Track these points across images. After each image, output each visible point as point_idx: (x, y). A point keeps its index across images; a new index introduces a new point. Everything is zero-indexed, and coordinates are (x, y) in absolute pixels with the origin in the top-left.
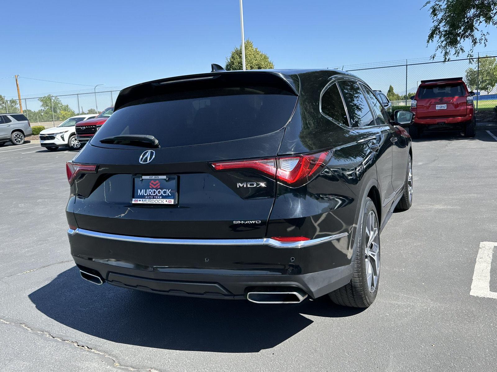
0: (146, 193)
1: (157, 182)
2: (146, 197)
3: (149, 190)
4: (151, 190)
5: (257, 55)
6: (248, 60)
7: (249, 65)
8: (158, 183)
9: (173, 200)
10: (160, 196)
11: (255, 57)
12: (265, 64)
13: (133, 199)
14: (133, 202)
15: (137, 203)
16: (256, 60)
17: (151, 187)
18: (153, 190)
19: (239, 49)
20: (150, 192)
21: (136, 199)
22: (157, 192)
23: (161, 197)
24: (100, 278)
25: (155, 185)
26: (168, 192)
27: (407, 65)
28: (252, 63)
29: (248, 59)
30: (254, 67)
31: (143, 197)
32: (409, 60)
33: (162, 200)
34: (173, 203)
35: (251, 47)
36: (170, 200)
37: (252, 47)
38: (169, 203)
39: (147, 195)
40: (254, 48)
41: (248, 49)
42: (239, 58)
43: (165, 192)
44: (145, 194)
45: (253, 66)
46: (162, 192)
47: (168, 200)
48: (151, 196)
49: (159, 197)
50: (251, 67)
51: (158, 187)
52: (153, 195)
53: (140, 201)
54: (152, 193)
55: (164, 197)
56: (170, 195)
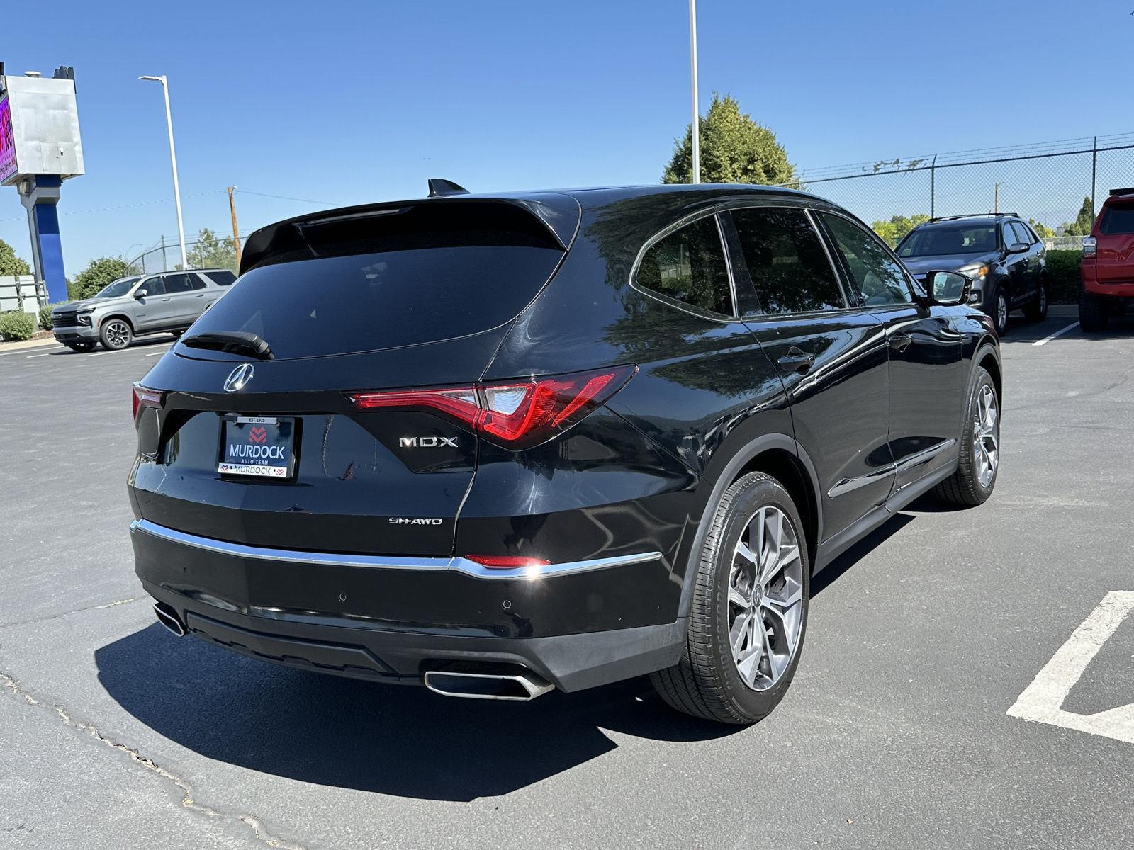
0: (242, 453)
1: (262, 429)
2: (243, 462)
3: (248, 446)
4: (251, 446)
5: (748, 131)
6: (724, 144)
7: (727, 154)
8: (263, 433)
9: (285, 470)
10: (265, 459)
11: (742, 137)
12: (765, 152)
13: (221, 464)
14: (220, 470)
15: (226, 472)
16: (743, 144)
17: (251, 440)
18: (255, 447)
19: (706, 119)
20: (250, 450)
21: (225, 465)
22: (260, 452)
23: (266, 462)
24: (178, 623)
25: (258, 437)
26: (279, 452)
27: (1095, 151)
28: (735, 150)
29: (726, 141)
30: (739, 159)
31: (238, 461)
32: (1101, 139)
33: (268, 467)
34: (284, 475)
35: (733, 114)
36: (280, 468)
37: (735, 113)
38: (278, 476)
39: (245, 457)
40: (741, 115)
41: (726, 118)
42: (705, 139)
43: (274, 452)
44: (240, 455)
45: (736, 157)
46: (269, 452)
47: (277, 468)
48: (251, 459)
49: (263, 463)
50: (731, 159)
51: (264, 441)
52: (254, 456)
53: (231, 468)
54: (252, 452)
55: (272, 463)
56: (283, 458)
